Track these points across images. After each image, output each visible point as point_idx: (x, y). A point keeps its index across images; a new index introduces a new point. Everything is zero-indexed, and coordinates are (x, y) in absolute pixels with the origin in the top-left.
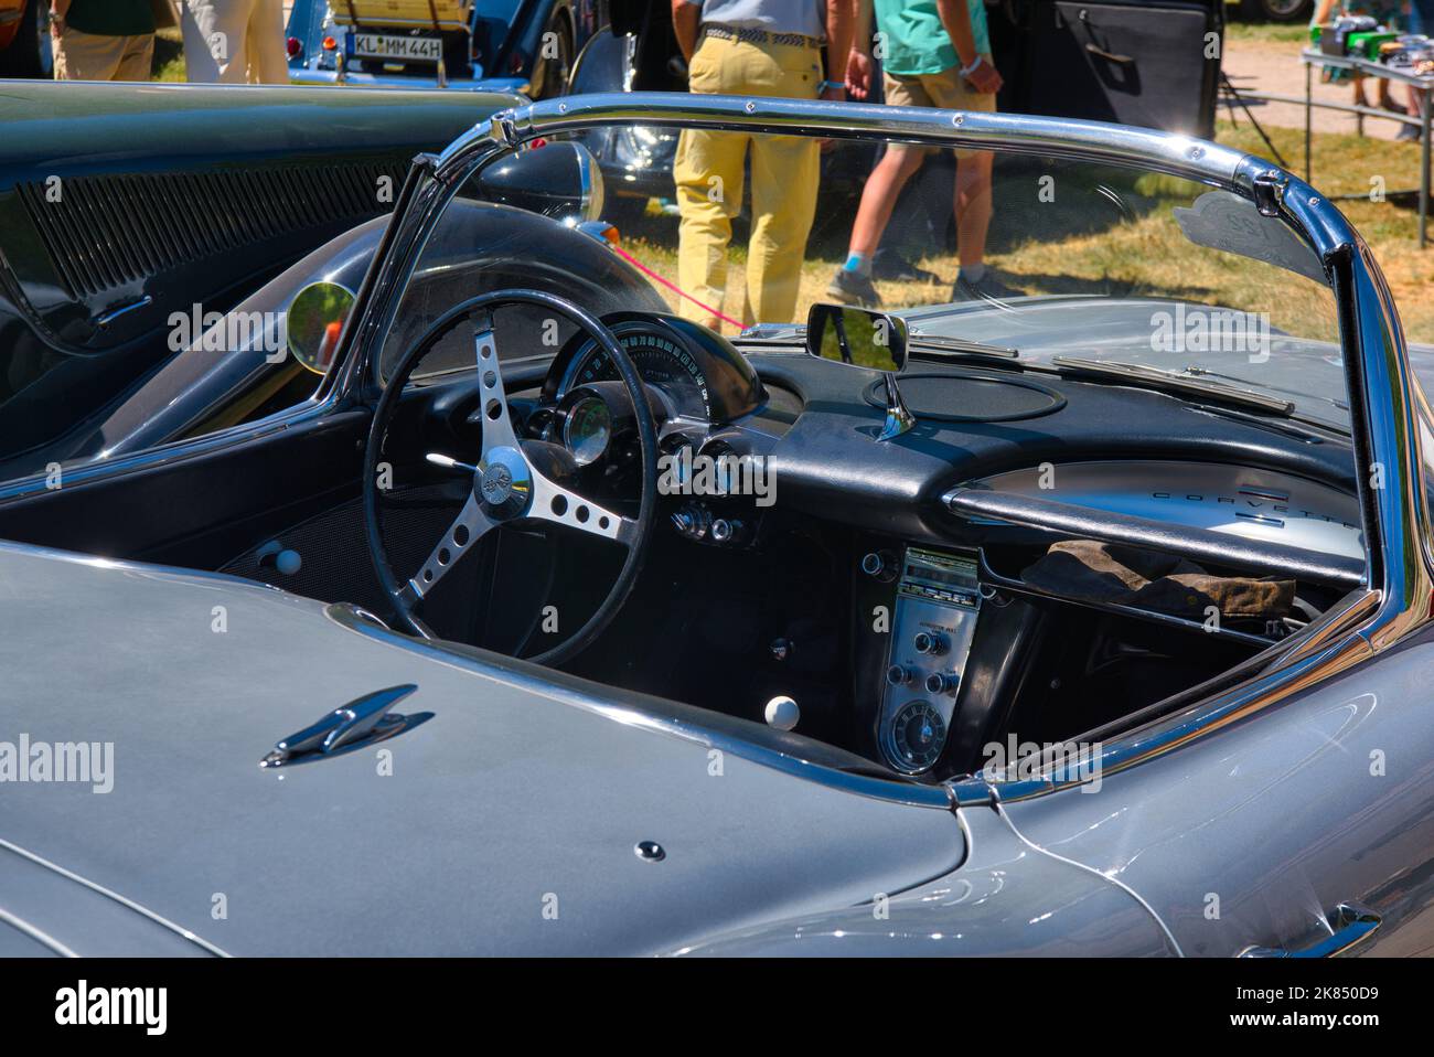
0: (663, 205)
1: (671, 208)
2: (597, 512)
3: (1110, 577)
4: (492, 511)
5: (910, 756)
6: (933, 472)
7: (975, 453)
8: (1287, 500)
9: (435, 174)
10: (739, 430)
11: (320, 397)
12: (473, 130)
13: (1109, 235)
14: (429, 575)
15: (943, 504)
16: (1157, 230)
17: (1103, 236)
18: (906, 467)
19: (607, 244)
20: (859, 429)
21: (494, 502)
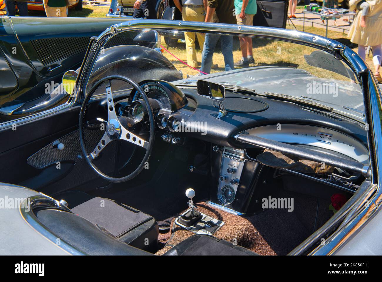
0: (181, 40)
1: (183, 41)
2: (138, 139)
3: (282, 160)
4: (111, 137)
5: (225, 200)
6: (232, 129)
7: (244, 123)
8: (332, 137)
9: (97, 42)
10: (179, 113)
11: (69, 102)
12: (107, 30)
13: (266, 46)
14: (95, 153)
15: (235, 139)
16: (276, 45)
17: (265, 47)
18: (225, 127)
19: (161, 53)
20: (212, 115)
21: (111, 134)
